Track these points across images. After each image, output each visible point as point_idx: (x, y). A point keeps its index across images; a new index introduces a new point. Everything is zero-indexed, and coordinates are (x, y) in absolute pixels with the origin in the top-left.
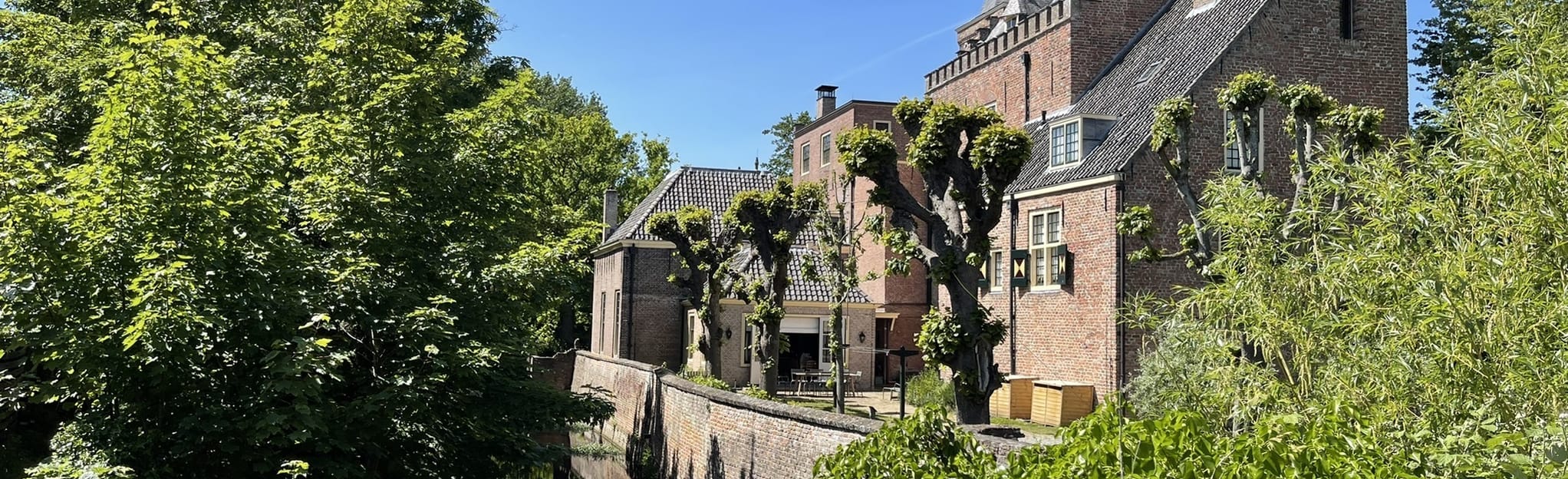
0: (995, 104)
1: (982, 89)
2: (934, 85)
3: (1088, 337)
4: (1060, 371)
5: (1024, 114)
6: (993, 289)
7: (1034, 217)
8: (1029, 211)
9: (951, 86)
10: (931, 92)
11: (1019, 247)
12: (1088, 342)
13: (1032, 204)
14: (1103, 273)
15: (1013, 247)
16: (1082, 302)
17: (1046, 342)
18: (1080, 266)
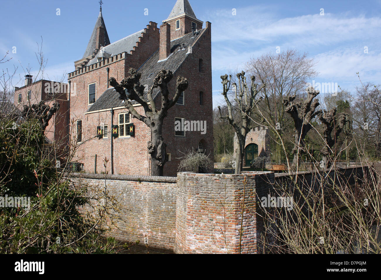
0: (96, 83)
1: (91, 78)
2: (72, 76)
3: (141, 151)
4: (130, 162)
5: (107, 86)
6: (104, 137)
7: (120, 115)
8: (118, 113)
9: (79, 77)
10: (70, 79)
11: (114, 124)
12: (141, 152)
13: (120, 111)
14: (146, 131)
15: (112, 124)
16: (138, 140)
17: (125, 153)
18: (138, 129)
